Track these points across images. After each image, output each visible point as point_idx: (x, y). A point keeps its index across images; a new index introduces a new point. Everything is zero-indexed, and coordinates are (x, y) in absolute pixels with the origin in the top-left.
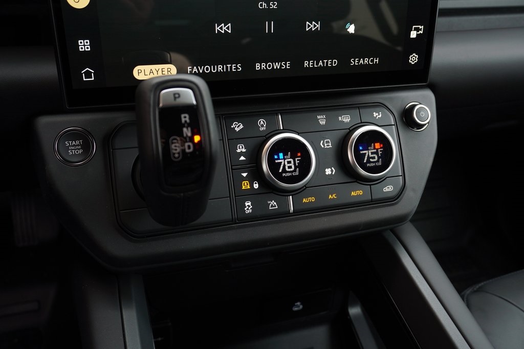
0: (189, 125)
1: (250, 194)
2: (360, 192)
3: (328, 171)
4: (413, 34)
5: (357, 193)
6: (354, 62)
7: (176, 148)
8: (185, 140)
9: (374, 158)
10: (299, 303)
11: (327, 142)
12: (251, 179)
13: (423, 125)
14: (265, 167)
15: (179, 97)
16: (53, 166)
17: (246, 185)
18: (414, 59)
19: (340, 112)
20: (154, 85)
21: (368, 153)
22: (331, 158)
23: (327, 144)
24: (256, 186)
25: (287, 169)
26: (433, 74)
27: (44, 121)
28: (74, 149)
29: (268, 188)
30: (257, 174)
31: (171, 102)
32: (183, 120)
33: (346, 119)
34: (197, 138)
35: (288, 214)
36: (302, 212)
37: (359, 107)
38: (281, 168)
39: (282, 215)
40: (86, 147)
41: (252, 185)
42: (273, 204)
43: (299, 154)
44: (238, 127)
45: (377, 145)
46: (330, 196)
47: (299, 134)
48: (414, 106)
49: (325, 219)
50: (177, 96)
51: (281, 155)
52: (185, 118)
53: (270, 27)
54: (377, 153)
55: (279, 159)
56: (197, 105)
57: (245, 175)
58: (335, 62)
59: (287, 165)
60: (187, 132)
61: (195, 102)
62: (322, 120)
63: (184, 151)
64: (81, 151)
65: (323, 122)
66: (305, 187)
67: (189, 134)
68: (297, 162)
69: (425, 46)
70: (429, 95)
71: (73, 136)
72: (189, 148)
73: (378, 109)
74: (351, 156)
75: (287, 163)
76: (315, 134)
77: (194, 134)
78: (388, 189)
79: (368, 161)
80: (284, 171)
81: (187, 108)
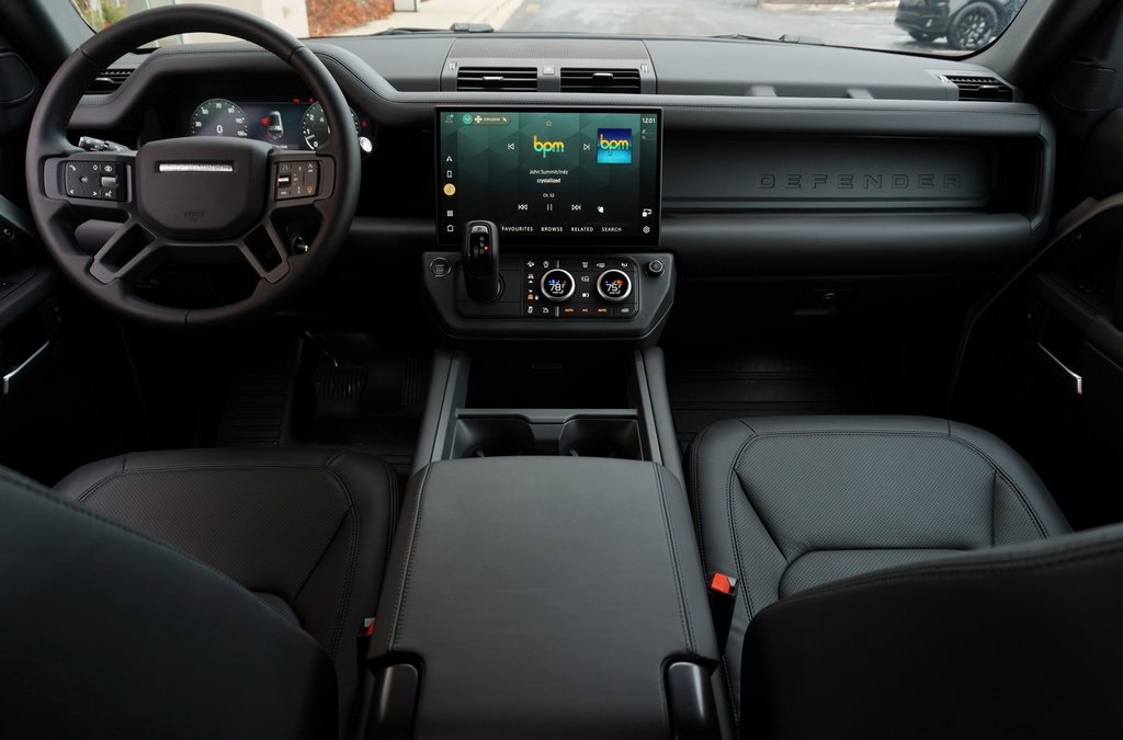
0: (483, 241)
1: (533, 302)
2: (605, 310)
3: (584, 295)
4: (645, 214)
5: (602, 310)
6: (604, 230)
7: (476, 251)
8: (480, 248)
9: (615, 288)
11: (586, 278)
12: (534, 294)
14: (543, 291)
15: (482, 230)
16: (427, 275)
17: (531, 297)
18: (646, 230)
19: (598, 261)
21: (611, 286)
24: (537, 298)
25: (556, 290)
27: (426, 255)
28: (439, 271)
29: (544, 300)
30: (537, 291)
31: (477, 231)
33: (602, 266)
34: (486, 248)
35: (555, 317)
36: (564, 317)
38: (552, 289)
39: (551, 317)
40: (446, 269)
41: (534, 298)
42: (546, 310)
43: (565, 282)
44: (531, 264)
45: (618, 282)
46: (584, 310)
47: (567, 271)
50: (480, 229)
51: (553, 281)
52: (482, 239)
53: (550, 207)
54: (617, 286)
55: (551, 283)
57: (531, 291)
58: (592, 229)
59: (556, 287)
60: (482, 245)
61: (487, 232)
62: (585, 265)
63: (479, 253)
65: (585, 267)
68: (563, 286)
69: (653, 222)
70: (669, 257)
71: (440, 263)
72: (482, 252)
74: (599, 286)
76: (578, 272)
78: (625, 310)
79: (611, 291)
80: (554, 290)
81: (484, 234)
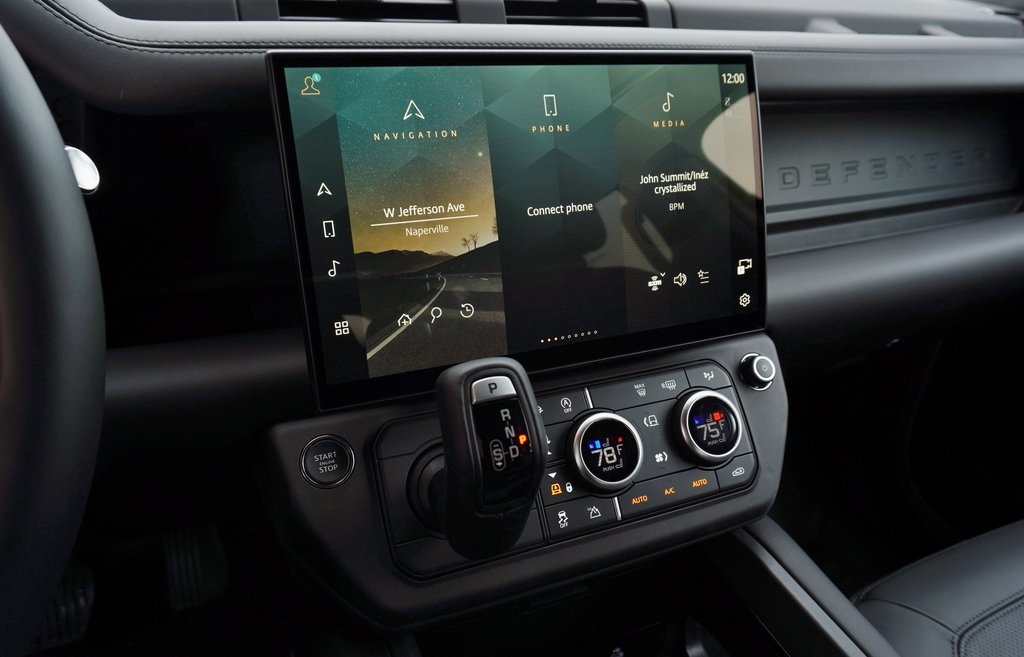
0: (511, 423)
1: (564, 501)
2: (704, 481)
3: (659, 458)
4: (741, 270)
5: (700, 482)
7: (498, 456)
8: (507, 443)
9: (715, 433)
10: (618, 650)
11: (652, 419)
12: (562, 480)
13: (768, 382)
14: (579, 459)
15: (496, 387)
17: (556, 490)
18: (745, 300)
19: (662, 377)
20: (462, 377)
21: (706, 427)
22: (659, 438)
23: (652, 421)
24: (569, 489)
25: (608, 462)
26: (771, 316)
27: (283, 431)
28: (325, 464)
29: (587, 490)
30: (570, 471)
31: (488, 395)
32: (503, 416)
33: (670, 385)
34: (523, 439)
35: (614, 522)
36: (634, 517)
37: (684, 367)
38: (600, 461)
39: (608, 525)
40: (342, 460)
41: (564, 489)
42: (594, 511)
43: (620, 440)
45: (717, 416)
46: (667, 492)
47: (614, 412)
48: (753, 358)
49: (664, 524)
50: (493, 386)
51: (598, 443)
52: (506, 414)
54: (717, 426)
55: (595, 449)
56: (518, 395)
57: (553, 475)
59: (607, 456)
60: (510, 432)
61: (514, 392)
62: (641, 389)
63: (508, 456)
64: (335, 467)
65: (642, 393)
66: (634, 483)
67: (513, 435)
68: (619, 450)
69: (756, 282)
70: (767, 342)
71: (323, 447)
72: (514, 453)
73: (708, 367)
74: (686, 433)
75: (607, 454)
76: (634, 409)
77: (518, 434)
78: (739, 472)
79: (709, 439)
80: (604, 463)
81: (506, 401)
